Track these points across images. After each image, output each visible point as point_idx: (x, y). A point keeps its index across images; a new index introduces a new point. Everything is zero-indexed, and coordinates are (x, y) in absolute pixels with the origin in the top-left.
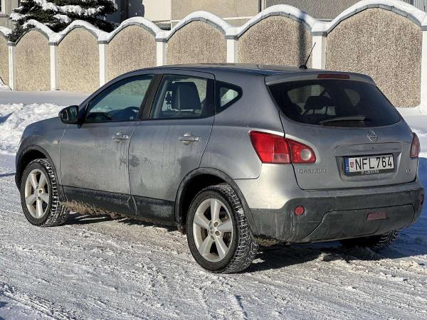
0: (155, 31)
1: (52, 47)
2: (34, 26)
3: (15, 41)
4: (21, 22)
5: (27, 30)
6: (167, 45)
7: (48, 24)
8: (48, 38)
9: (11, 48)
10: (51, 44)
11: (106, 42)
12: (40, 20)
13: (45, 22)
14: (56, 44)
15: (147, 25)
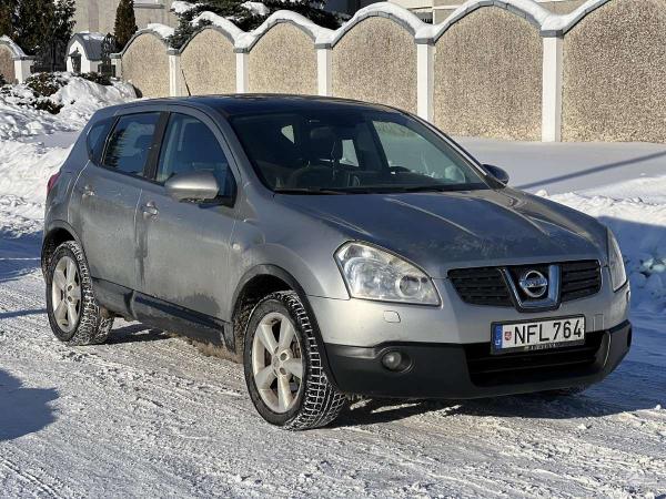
0: (413, 25)
1: (240, 57)
2: (209, 23)
3: (179, 48)
4: (189, 16)
5: (198, 29)
6: (434, 49)
7: (232, 18)
8: (233, 41)
9: (172, 58)
10: (237, 51)
11: (329, 46)
12: (219, 12)
13: (228, 15)
14: (246, 51)
15: (399, 15)
